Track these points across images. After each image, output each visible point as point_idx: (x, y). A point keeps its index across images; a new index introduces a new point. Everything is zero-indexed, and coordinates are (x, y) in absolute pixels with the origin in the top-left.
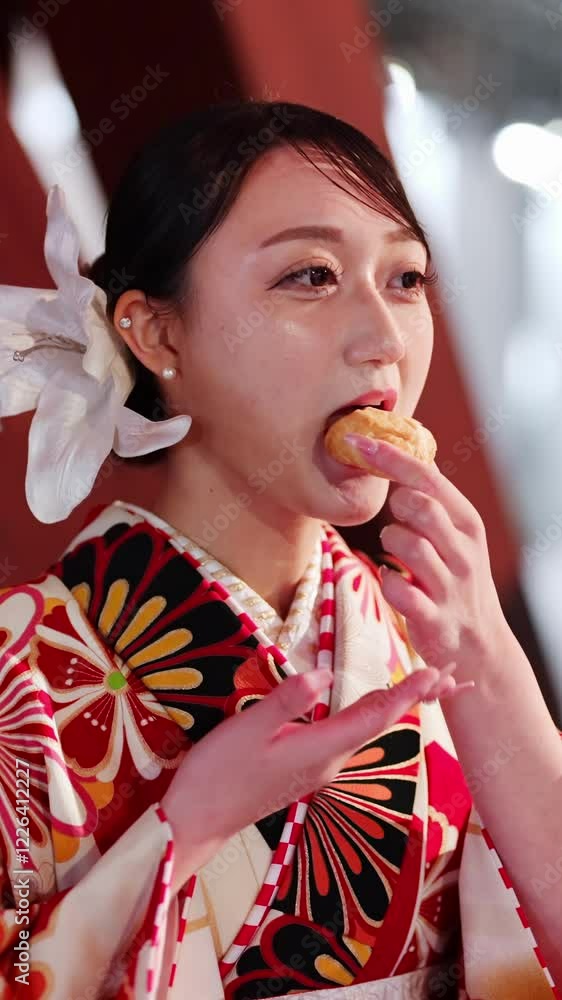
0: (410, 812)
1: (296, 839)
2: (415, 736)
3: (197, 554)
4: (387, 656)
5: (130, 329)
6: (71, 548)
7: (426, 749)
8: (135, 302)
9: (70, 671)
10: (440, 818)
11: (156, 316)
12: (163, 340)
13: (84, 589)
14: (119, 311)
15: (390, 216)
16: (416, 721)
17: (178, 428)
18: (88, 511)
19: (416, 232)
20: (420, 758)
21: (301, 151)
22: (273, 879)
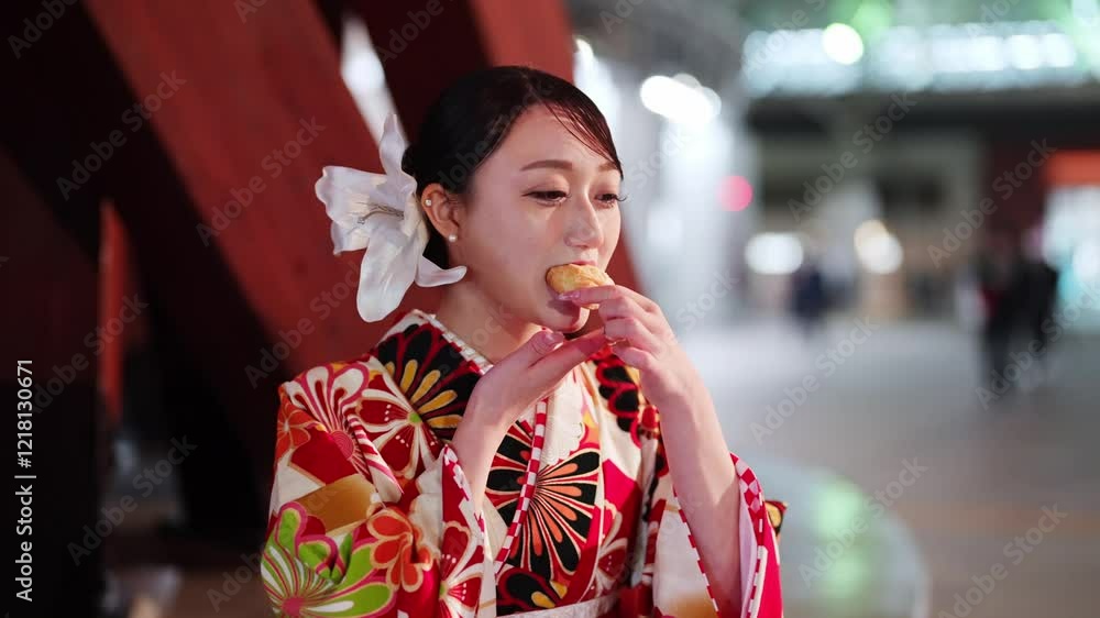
0: (592, 503)
1: (522, 520)
2: (597, 456)
3: (459, 344)
4: (579, 405)
5: (430, 207)
6: (384, 339)
7: (603, 464)
8: (436, 191)
9: (387, 412)
10: (612, 508)
11: (448, 201)
12: (451, 216)
13: (391, 366)
14: (425, 195)
15: (602, 154)
16: (597, 447)
17: (459, 273)
18: (397, 316)
19: (616, 164)
20: (599, 470)
21: (550, 108)
22: (507, 546)
